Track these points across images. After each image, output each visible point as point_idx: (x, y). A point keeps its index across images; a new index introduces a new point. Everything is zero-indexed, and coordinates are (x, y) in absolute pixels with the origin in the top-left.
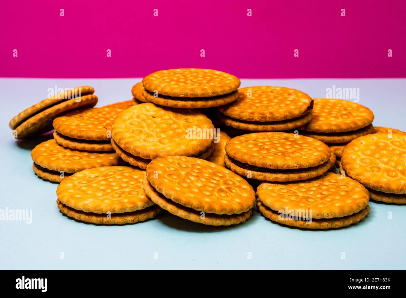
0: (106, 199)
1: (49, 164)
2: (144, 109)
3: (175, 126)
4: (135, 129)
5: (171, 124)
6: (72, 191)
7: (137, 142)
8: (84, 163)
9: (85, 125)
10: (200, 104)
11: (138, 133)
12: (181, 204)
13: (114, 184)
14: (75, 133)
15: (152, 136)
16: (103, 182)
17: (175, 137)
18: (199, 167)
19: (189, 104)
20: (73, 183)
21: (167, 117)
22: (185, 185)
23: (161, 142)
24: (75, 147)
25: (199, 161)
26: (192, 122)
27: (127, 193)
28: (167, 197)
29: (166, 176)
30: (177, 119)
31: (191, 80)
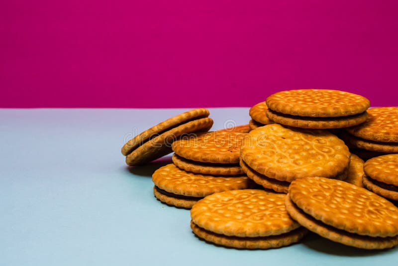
0: (247, 222)
1: (175, 187)
2: (271, 130)
3: (308, 147)
4: (266, 150)
5: (303, 145)
6: (208, 214)
7: (271, 164)
8: (212, 186)
9: (207, 148)
10: (331, 124)
11: (270, 154)
12: (333, 225)
13: (251, 207)
14: (199, 156)
15: (285, 157)
16: (239, 205)
17: (310, 158)
18: (341, 189)
19: (320, 124)
20: (207, 206)
21: (298, 138)
22: (333, 206)
23: (295, 163)
24: (200, 170)
25: (339, 183)
26: (324, 143)
27: (268, 216)
28: (317, 218)
29: (312, 197)
30: (308, 140)
31: (318, 100)
